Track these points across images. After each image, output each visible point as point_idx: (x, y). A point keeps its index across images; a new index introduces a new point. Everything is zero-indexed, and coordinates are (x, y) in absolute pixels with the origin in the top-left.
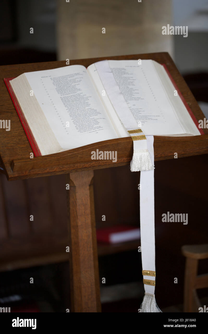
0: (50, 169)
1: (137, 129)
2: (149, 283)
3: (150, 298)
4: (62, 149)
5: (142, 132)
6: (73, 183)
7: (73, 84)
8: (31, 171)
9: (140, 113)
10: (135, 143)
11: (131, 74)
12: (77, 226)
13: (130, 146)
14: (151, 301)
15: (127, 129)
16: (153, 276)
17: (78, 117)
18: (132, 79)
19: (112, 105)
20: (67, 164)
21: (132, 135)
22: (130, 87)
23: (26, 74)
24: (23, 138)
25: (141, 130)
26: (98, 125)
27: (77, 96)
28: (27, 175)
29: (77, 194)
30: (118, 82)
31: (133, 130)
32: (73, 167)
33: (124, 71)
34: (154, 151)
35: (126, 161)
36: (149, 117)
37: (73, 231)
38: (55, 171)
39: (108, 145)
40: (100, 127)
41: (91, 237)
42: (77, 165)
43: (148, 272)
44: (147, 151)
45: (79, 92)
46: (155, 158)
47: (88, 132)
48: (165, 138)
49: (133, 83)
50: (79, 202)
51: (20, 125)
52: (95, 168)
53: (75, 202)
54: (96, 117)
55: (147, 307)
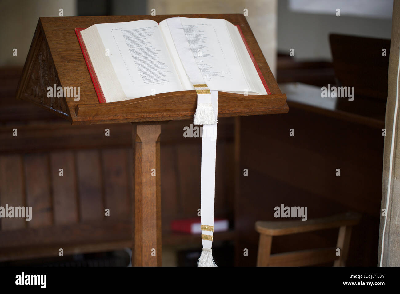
0: (113, 117)
1: (202, 84)
2: (207, 238)
3: (207, 254)
4: (127, 97)
5: (207, 86)
6: (140, 139)
7: (143, 38)
8: (95, 117)
9: (208, 69)
10: (200, 96)
11: (202, 32)
12: (142, 183)
13: (194, 100)
14: (208, 256)
15: (192, 83)
16: (211, 231)
17: (145, 69)
18: (202, 36)
19: (180, 60)
20: (131, 113)
21: (197, 89)
22: (200, 43)
23: (97, 25)
24: (90, 85)
25: (206, 85)
26: (164, 78)
27: (146, 49)
28: (90, 121)
29: (143, 150)
30: (189, 39)
31: (198, 85)
32: (137, 116)
33: (195, 28)
34: (218, 107)
35: (189, 115)
36: (216, 74)
37: (137, 188)
38: (118, 119)
39: (172, 97)
40: (166, 80)
41: (155, 196)
42: (141, 115)
43: (207, 228)
44: (211, 105)
45: (148, 46)
46: (218, 114)
47: (154, 83)
48: (230, 94)
49: (204, 40)
50: (144, 158)
51: (87, 73)
52: (159, 119)
53: (141, 158)
54: (162, 70)
55: (204, 263)
